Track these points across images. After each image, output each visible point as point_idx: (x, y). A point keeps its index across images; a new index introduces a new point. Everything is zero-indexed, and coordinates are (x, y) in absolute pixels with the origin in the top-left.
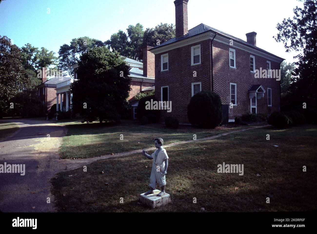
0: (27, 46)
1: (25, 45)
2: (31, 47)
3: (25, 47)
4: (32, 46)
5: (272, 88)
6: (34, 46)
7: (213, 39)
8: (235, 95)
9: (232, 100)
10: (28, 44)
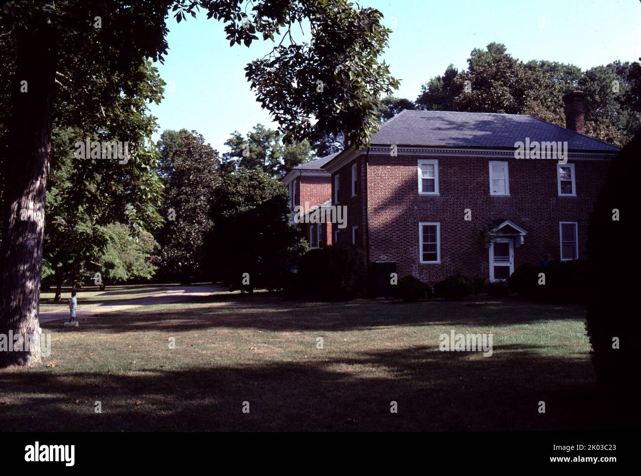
0: (257, 129)
1: (254, 127)
2: (264, 130)
3: (254, 132)
4: (267, 129)
5: (579, 221)
6: (270, 129)
7: (368, 153)
8: (437, 244)
9: (426, 254)
10: (258, 125)
